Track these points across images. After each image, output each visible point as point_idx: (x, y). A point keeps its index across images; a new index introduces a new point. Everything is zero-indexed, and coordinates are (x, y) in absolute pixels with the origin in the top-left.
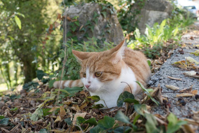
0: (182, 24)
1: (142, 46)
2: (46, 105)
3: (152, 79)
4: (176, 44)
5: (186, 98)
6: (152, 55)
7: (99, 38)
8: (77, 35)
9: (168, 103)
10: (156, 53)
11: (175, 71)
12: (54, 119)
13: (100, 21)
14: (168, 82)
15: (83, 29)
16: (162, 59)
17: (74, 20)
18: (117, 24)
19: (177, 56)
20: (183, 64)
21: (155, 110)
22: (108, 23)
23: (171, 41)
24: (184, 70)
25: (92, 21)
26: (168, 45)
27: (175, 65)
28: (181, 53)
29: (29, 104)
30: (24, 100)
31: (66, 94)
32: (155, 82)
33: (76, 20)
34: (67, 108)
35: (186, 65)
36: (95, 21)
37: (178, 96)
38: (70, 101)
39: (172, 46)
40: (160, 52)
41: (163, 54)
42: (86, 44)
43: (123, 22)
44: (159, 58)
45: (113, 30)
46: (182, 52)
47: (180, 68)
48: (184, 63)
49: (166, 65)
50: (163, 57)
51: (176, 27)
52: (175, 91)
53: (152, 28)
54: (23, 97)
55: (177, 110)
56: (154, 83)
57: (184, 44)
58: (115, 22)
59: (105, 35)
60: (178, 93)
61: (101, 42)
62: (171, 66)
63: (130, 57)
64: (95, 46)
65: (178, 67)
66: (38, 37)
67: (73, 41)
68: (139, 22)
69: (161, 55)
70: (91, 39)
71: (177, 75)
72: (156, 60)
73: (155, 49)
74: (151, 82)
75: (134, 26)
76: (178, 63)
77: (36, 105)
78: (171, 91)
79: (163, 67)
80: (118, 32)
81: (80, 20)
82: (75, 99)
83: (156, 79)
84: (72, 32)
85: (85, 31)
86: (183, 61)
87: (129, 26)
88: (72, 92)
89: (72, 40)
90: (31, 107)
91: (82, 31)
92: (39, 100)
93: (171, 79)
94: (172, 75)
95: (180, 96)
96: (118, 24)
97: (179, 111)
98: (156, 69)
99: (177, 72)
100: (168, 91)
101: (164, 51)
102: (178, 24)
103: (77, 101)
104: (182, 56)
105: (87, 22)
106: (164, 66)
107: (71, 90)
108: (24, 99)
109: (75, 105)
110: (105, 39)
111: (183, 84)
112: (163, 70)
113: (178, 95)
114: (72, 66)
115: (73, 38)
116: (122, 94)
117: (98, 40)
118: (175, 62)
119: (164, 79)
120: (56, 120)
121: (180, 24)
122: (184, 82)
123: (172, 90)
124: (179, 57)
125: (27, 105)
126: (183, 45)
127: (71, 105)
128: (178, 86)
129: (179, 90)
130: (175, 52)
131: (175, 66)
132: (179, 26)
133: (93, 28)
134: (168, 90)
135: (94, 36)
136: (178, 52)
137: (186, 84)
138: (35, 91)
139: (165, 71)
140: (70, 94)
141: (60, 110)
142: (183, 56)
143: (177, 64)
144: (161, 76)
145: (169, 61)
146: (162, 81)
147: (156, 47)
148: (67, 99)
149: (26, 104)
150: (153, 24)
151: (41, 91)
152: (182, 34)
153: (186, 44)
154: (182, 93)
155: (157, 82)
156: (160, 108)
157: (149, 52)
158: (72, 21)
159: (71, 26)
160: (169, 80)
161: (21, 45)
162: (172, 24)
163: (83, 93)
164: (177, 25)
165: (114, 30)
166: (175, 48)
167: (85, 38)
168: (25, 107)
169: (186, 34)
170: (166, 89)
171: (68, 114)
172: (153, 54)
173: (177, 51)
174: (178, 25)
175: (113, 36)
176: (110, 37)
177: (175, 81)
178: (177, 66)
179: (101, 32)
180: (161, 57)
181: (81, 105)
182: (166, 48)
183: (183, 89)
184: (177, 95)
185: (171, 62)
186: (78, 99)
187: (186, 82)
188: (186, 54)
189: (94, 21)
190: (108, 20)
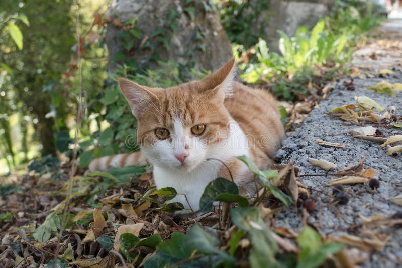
0: (354, 27)
1: (271, 75)
2: (71, 206)
3: (284, 147)
4: (341, 70)
5: (350, 188)
6: (292, 94)
7: (182, 61)
8: (136, 56)
9: (310, 200)
10: (299, 88)
11: (334, 127)
12: (82, 236)
13: (182, 26)
14: (316, 152)
15: (148, 44)
16: (310, 102)
17: (129, 27)
18: (218, 32)
19: (340, 95)
20: (351, 113)
21: (282, 215)
22: (200, 31)
23: (331, 64)
24: (352, 124)
25: (165, 26)
26: (323, 73)
27: (334, 115)
28: (349, 89)
29: (38, 203)
30: (29, 197)
31: (111, 181)
32: (291, 153)
33: (133, 26)
34: (110, 213)
35: (356, 114)
36: (173, 26)
37: (334, 183)
38: (117, 198)
39: (332, 73)
40: (307, 87)
41: (314, 91)
42: (154, 76)
43: (235, 28)
44: (306, 100)
45: (210, 45)
46: (351, 86)
47: (344, 121)
48: (352, 111)
49: (316, 114)
50: (314, 97)
51: (342, 33)
52: (328, 172)
53: (293, 39)
54: (27, 190)
55: (328, 215)
56: (288, 155)
57: (356, 70)
58: (213, 27)
59: (193, 54)
60: (334, 177)
61: (187, 69)
62: (325, 117)
63: (243, 104)
64: (173, 79)
65: (340, 119)
66: (64, 63)
67: (127, 69)
68: (268, 25)
69: (309, 94)
70: (165, 64)
71: (337, 137)
72: (299, 105)
73: (298, 82)
74: (282, 152)
75: (257, 35)
76: (340, 109)
77: (51, 207)
78: (320, 171)
79: (309, 119)
80: (220, 48)
81: (142, 27)
82: (127, 193)
83: (293, 145)
84: (125, 52)
85: (153, 48)
86: (351, 106)
87: (247, 35)
88: (122, 177)
89: (126, 67)
90: (40, 211)
91: (146, 49)
92: (58, 194)
93: (323, 146)
94: (327, 137)
95: (337, 182)
96: (221, 31)
97: (332, 216)
98: (297, 124)
99: (336, 130)
100: (315, 172)
101: (316, 84)
102: (346, 28)
103: (132, 196)
104: (350, 95)
105: (156, 29)
106: (311, 118)
107: (123, 173)
108: (27, 193)
109: (125, 206)
110: (194, 64)
111: (348, 154)
112: (308, 127)
113: (335, 181)
114: (126, 122)
115: (128, 64)
116: (212, 184)
117: (181, 65)
118: (334, 108)
119: (309, 145)
120: (86, 239)
121: (350, 28)
122: (350, 150)
123: (322, 169)
124: (345, 98)
125: (34, 207)
126: (354, 71)
127: (118, 205)
128: (336, 159)
129: (337, 170)
130: (337, 87)
131: (335, 117)
132: (349, 33)
133: (169, 42)
134: (314, 170)
135: (171, 57)
136: (343, 87)
137: (353, 155)
138: (52, 176)
139: (312, 129)
140: (119, 181)
141: (93, 217)
142: (352, 94)
143: (339, 113)
144: (303, 138)
145: (323, 106)
146: (304, 151)
147: (300, 77)
148: (112, 191)
149: (32, 205)
150: (297, 29)
151: (65, 175)
152: (355, 48)
153: (360, 68)
154: (343, 175)
155: (295, 152)
156: (292, 212)
157: (286, 89)
158: (124, 28)
159: (122, 40)
160: (319, 148)
161: (30, 79)
162: (336, 27)
163: (146, 179)
164: (344, 30)
165: (213, 44)
166: (337, 78)
167: (153, 62)
168: (28, 211)
169: (364, 48)
170: (310, 167)
171: (109, 226)
172: (294, 91)
173: (341, 83)
174: (347, 30)
175: (209, 57)
176: (203, 59)
177: (332, 149)
178: (337, 116)
179: (186, 49)
180: (310, 97)
181: (138, 205)
182: (320, 78)
183: (346, 166)
184: (333, 180)
185: (328, 107)
186: (135, 193)
187: (354, 151)
188: (359, 90)
189: (169, 28)
190: (199, 25)
